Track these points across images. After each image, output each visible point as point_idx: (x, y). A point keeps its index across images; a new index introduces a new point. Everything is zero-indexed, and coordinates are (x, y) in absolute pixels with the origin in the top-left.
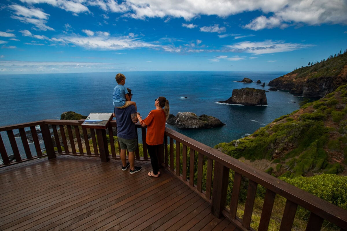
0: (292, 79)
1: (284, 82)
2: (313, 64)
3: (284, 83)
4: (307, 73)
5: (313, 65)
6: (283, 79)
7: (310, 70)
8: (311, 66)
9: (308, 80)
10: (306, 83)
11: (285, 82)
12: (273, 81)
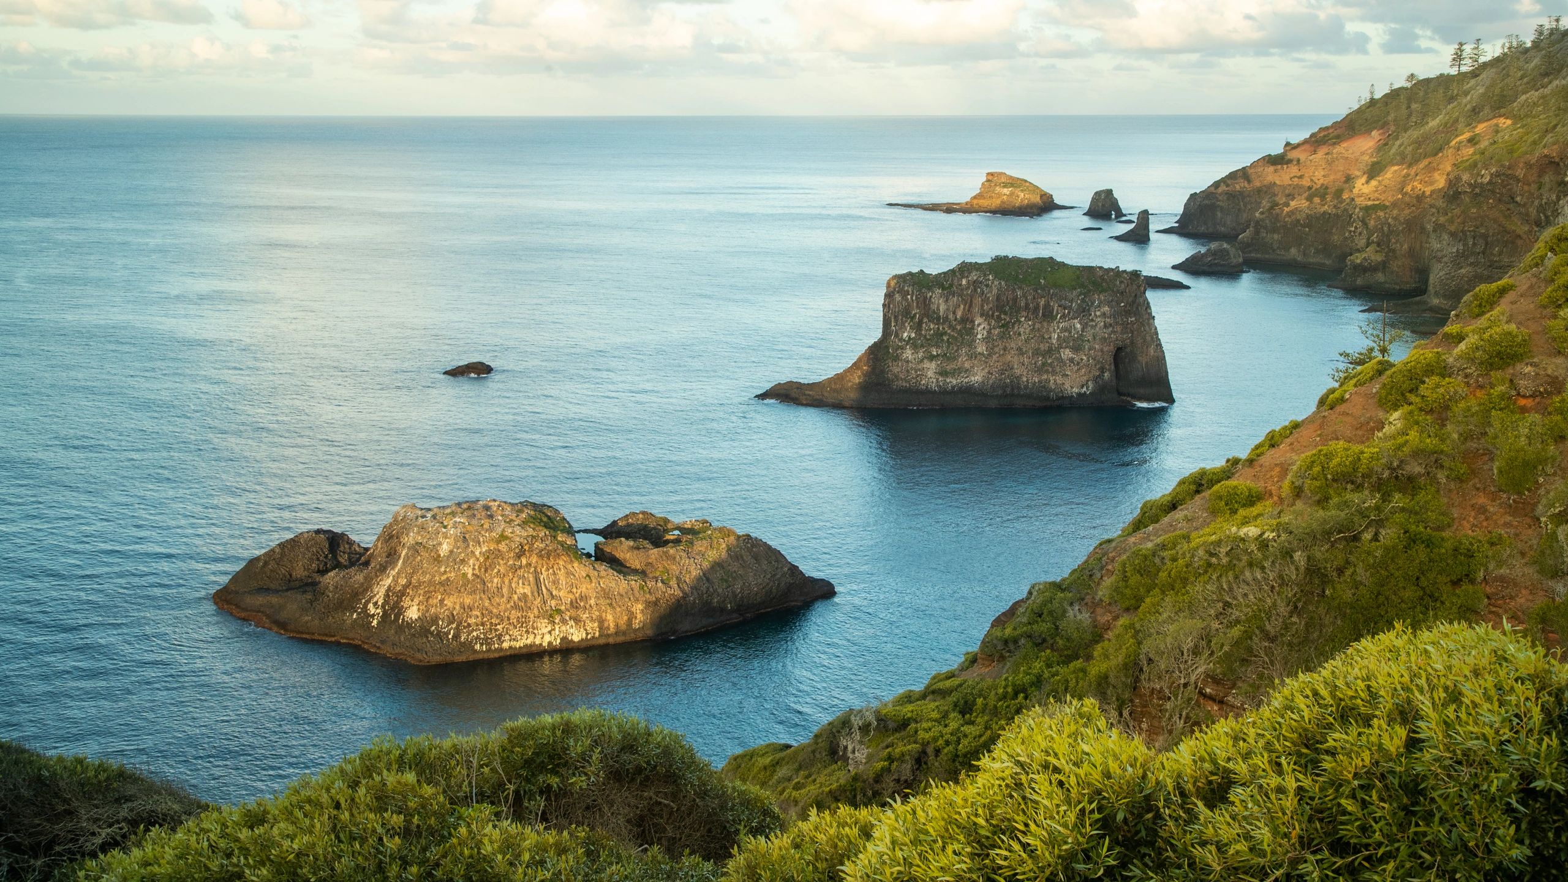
0: (1349, 179)
1: (1291, 196)
2: (1482, 59)
3: (1292, 212)
4: (1450, 129)
5: (1485, 65)
6: (1283, 177)
7: (1466, 102)
8: (1474, 74)
9: (1453, 183)
10: (1440, 203)
11: (1299, 203)
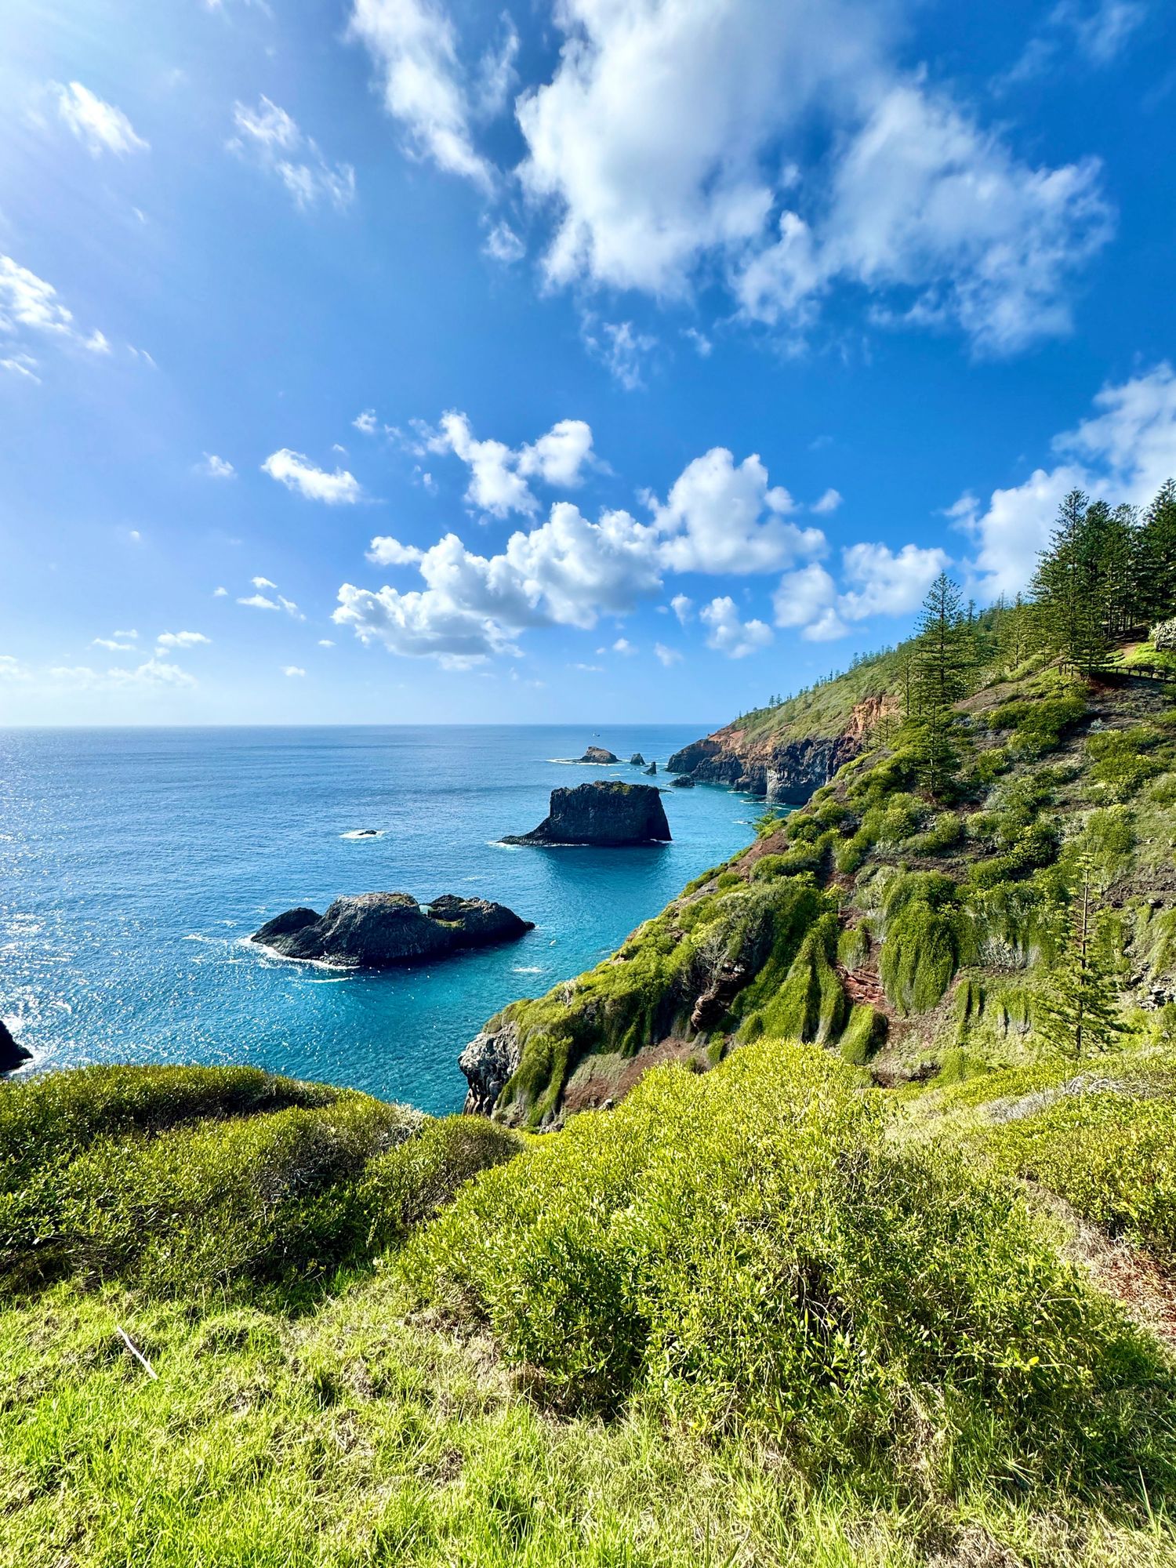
0: (734, 748)
1: (712, 755)
4: (771, 729)
6: (709, 748)
7: (777, 719)
9: (774, 749)
10: (770, 758)
11: (716, 758)
12: (679, 756)
